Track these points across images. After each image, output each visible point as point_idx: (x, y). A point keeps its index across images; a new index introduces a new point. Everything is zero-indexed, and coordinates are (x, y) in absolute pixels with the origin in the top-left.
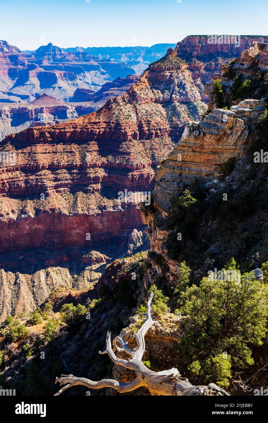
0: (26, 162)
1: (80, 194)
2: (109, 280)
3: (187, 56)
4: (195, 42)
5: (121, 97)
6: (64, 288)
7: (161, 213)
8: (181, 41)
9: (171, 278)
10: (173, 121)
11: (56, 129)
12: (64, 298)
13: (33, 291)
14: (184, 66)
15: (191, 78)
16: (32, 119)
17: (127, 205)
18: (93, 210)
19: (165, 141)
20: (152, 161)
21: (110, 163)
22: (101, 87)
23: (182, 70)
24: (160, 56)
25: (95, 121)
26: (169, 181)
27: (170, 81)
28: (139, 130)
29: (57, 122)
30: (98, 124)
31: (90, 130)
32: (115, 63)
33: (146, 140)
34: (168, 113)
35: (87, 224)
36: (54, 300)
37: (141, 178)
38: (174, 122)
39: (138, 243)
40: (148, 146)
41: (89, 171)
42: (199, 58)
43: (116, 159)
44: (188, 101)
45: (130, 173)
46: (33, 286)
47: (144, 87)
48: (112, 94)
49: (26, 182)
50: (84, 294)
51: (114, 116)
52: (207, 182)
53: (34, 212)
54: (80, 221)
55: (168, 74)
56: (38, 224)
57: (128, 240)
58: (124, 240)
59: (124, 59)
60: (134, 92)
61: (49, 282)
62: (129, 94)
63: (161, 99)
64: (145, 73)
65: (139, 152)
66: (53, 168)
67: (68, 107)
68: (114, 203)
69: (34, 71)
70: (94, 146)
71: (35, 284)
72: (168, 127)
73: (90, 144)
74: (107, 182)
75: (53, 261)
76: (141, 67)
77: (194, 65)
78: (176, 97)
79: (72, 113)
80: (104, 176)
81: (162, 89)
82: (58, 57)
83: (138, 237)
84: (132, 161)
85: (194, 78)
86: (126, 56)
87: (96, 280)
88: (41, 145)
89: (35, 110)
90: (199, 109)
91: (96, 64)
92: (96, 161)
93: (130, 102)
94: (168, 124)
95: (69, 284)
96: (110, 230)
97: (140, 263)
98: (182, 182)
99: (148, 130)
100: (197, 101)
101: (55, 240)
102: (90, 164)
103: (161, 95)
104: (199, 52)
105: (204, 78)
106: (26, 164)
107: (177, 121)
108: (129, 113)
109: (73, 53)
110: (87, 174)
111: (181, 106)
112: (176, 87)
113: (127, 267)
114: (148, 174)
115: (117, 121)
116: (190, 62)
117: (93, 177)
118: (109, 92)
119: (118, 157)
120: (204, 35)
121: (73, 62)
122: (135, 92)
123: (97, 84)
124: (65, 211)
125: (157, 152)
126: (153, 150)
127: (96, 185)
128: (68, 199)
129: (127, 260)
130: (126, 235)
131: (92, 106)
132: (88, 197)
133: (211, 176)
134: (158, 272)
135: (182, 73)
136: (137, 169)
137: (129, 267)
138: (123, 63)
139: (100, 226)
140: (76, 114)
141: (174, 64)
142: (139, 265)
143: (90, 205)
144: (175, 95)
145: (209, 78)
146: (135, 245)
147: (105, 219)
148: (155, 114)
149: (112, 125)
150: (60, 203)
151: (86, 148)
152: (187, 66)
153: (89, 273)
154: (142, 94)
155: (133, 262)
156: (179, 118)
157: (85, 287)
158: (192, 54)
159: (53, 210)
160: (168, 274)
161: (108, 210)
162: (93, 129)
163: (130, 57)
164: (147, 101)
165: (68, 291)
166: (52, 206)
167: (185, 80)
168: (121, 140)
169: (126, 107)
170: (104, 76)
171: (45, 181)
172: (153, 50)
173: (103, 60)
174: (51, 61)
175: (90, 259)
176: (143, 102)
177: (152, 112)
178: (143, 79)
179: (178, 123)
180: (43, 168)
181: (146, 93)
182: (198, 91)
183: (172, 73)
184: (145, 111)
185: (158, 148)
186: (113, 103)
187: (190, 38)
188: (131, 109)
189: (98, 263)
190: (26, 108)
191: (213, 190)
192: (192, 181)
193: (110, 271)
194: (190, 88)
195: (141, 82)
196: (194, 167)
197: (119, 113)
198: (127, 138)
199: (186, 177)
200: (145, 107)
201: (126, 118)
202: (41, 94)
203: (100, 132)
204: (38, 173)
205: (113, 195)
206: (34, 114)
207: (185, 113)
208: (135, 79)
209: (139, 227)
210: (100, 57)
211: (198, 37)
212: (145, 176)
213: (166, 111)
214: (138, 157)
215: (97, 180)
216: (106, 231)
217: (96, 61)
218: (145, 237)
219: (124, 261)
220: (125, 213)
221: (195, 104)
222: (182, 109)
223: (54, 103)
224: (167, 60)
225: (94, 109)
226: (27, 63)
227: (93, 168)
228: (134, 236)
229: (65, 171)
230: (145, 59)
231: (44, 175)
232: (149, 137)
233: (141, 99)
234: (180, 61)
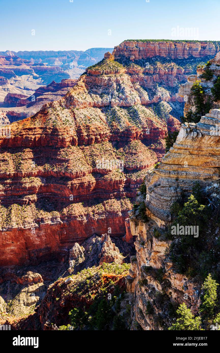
1: (15, 207)
2: (53, 303)
3: (125, 60)
4: (133, 47)
5: (58, 102)
7: (154, 222)
8: (118, 45)
9: (174, 295)
10: (113, 126)
14: (122, 70)
15: (130, 82)
17: (67, 216)
18: (29, 223)
19: (106, 147)
20: (93, 168)
21: (47, 172)
22: (34, 92)
23: (120, 74)
24: (95, 60)
25: (30, 127)
26: (165, 187)
27: (108, 86)
28: (77, 136)
30: (34, 130)
31: (24, 136)
32: (49, 67)
33: (86, 146)
34: (108, 117)
35: (23, 239)
37: (82, 187)
38: (115, 127)
39: (80, 258)
40: (88, 153)
41: (23, 180)
42: (137, 62)
43: (54, 166)
44: (127, 105)
45: (70, 182)
47: (81, 91)
48: (46, 99)
50: (24, 320)
51: (51, 121)
52: (206, 187)
54: (15, 237)
55: (107, 78)
57: (68, 256)
58: (65, 256)
59: (58, 63)
60: (71, 97)
62: (66, 99)
63: (100, 104)
64: (82, 77)
65: (78, 158)
68: (53, 215)
70: (28, 154)
72: (108, 132)
73: (25, 152)
74: (45, 192)
76: (76, 71)
77: (132, 69)
78: (115, 101)
79: (3, 119)
80: (41, 186)
81: (100, 93)
83: (80, 251)
84: (71, 168)
85: (133, 83)
86: (60, 60)
87: (34, 304)
90: (139, 113)
91: (28, 68)
92: (32, 169)
93: (67, 107)
94: (108, 130)
95: (2, 309)
96: (48, 246)
97: (87, 280)
98: (179, 187)
99: (87, 136)
100: (137, 105)
102: (25, 173)
103: (100, 100)
104: (137, 56)
105: (143, 82)
107: (117, 126)
108: (66, 118)
109: (3, 57)
110: (22, 184)
111: (121, 111)
112: (115, 91)
113: (73, 286)
114: (89, 182)
115: (53, 126)
116: (129, 66)
117: (29, 187)
118: (43, 97)
119: (56, 165)
120: (141, 40)
121: (3, 66)
122: (73, 97)
123: (30, 89)
125: (97, 159)
126: (93, 157)
127: (32, 196)
129: (73, 279)
130: (67, 250)
131: (25, 112)
132: (23, 209)
133: (210, 180)
134: (156, 289)
135: (120, 77)
136: (77, 177)
137: (75, 286)
138: (57, 68)
139: (37, 242)
140: (7, 120)
141: (112, 68)
142: (86, 284)
143: (26, 218)
144: (114, 99)
145: (148, 82)
146: (77, 260)
147: (42, 233)
148: (95, 119)
149: (49, 131)
151: (20, 155)
152: (125, 70)
153: (25, 296)
154: (80, 99)
155: (80, 280)
156: (119, 122)
157: (21, 312)
158: (129, 58)
160: (170, 291)
161: (46, 223)
162: (28, 136)
163: (64, 62)
164: (85, 105)
165: (4, 318)
167: (124, 84)
168: (59, 146)
169: (63, 112)
170: (37, 81)
172: (88, 55)
173: (35, 65)
175: (26, 279)
176: (81, 106)
177: (91, 117)
178: (81, 83)
179: (119, 127)
181: (84, 97)
182: (137, 95)
183: (111, 77)
184: (83, 116)
185: (99, 154)
186: (49, 108)
187: (127, 42)
188: (68, 114)
189: (36, 283)
191: (215, 195)
192: (190, 185)
193: (53, 292)
194: (130, 92)
195: (79, 86)
196: (191, 171)
197: (56, 119)
198: (65, 145)
199: (183, 181)
200: (83, 112)
201: (63, 124)
203: (35, 138)
205: (51, 206)
207: (125, 118)
208: (70, 83)
209: (81, 241)
210: (33, 61)
211: (136, 42)
212: (86, 184)
213: (106, 115)
214: (78, 164)
215: (33, 190)
216: (44, 246)
217: (28, 65)
218: (87, 251)
219: (69, 280)
220: (65, 225)
221: (136, 108)
222: (122, 113)
224: (105, 64)
225: (27, 114)
227: (29, 177)
228: (75, 250)
230: (79, 63)
232: (89, 143)
233: (79, 103)
234: (118, 65)
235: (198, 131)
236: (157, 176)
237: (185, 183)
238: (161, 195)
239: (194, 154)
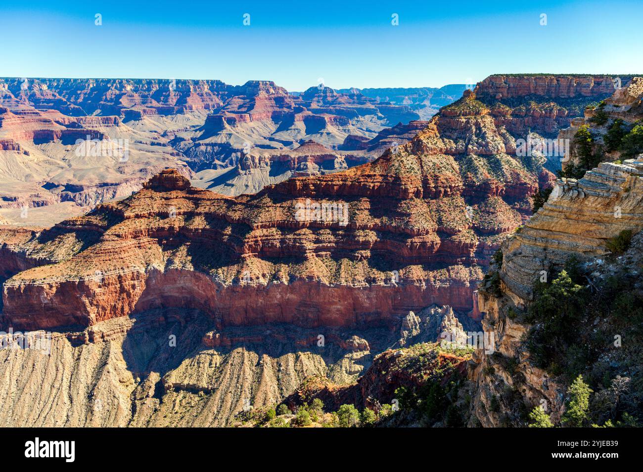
0: (284, 218)
1: (345, 261)
2: (378, 376)
3: (489, 98)
4: (500, 83)
5: (403, 147)
6: (319, 379)
7: (510, 298)
8: (482, 81)
10: (468, 178)
11: (323, 181)
12: (318, 392)
13: (279, 377)
14: (485, 111)
15: (494, 126)
16: (294, 168)
17: (402, 279)
18: (359, 282)
19: (456, 202)
20: (439, 225)
21: (384, 226)
22: (377, 134)
23: (482, 115)
24: (452, 99)
25: (369, 174)
26: (528, 257)
27: (466, 128)
28: (423, 187)
29: (323, 173)
30: (373, 177)
31: (362, 183)
32: (396, 106)
33: (432, 199)
34: (462, 167)
35: (351, 299)
36: (306, 392)
37: (423, 247)
38: (469, 179)
39: (414, 330)
40: (435, 207)
41: (357, 233)
42: (504, 101)
43: (392, 220)
44: (488, 153)
45: (409, 240)
46: (279, 371)
47: (432, 135)
48: (390, 142)
49: (282, 241)
51: (393, 168)
52: (585, 262)
53: (289, 278)
54: (343, 294)
55: (464, 120)
56: (292, 293)
57: (401, 326)
58: (396, 325)
59: (407, 102)
61: (298, 368)
62: (413, 143)
63: (453, 150)
64: (434, 119)
65: (422, 213)
66: (315, 227)
67: (337, 155)
68: (387, 276)
69: (300, 114)
70: (365, 204)
71: (282, 368)
72: (461, 184)
73: (361, 201)
74: (380, 249)
75: (305, 342)
76: (427, 111)
77: (498, 110)
78: (472, 148)
79: (340, 163)
80: (376, 241)
81: (455, 137)
82: (329, 99)
83: (415, 322)
84: (413, 224)
85: (497, 126)
86: (410, 99)
87: (357, 373)
88: (303, 198)
89: (299, 158)
90: (503, 163)
91: (373, 107)
92: (368, 221)
93: (413, 153)
94: (461, 181)
95: (322, 373)
96: (379, 310)
97: (421, 357)
98: (548, 259)
99: (434, 187)
100: (500, 153)
101: (310, 315)
102: (359, 225)
103: (454, 145)
104: (505, 94)
105: (511, 126)
106: (285, 221)
107: (473, 178)
108: (412, 166)
109: (346, 95)
110: (355, 236)
111: (479, 160)
112: (474, 136)
113: (403, 361)
114: (433, 242)
115: (396, 174)
116: (493, 106)
117: (362, 241)
118: (386, 140)
119: (395, 219)
120: (512, 75)
121: (345, 104)
122: (420, 141)
123: (373, 130)
124: (325, 281)
125: (445, 215)
126: (440, 213)
127: (365, 252)
128: (330, 266)
129: (404, 352)
130: (399, 318)
131: (365, 156)
132: (354, 266)
133: (592, 254)
134: (506, 382)
135: (482, 119)
136: (419, 234)
137: (405, 362)
138: (405, 107)
139: (367, 304)
140: (345, 165)
141: (472, 109)
142: (419, 361)
143: (356, 275)
144: (472, 146)
145: (517, 126)
146: (410, 332)
147: (373, 295)
148: (445, 168)
149: (390, 179)
150: (320, 270)
151: (356, 205)
152: (489, 111)
153: (348, 363)
154: (430, 144)
155: (412, 355)
156: (476, 174)
157: (342, 381)
158: (495, 96)
159: (311, 278)
161: (379, 284)
162: (366, 183)
163: (414, 100)
164: (435, 151)
165: (324, 382)
166: (310, 272)
167: (485, 128)
168: (400, 198)
169: (408, 158)
170: (382, 121)
171: (304, 241)
172: (443, 92)
173: (381, 103)
174: (321, 104)
175: (351, 344)
176: (431, 152)
177: (441, 166)
178: (432, 125)
179: (475, 180)
180: (304, 226)
181: (435, 142)
182: (502, 142)
183: (469, 119)
184: (432, 164)
185: (447, 210)
187: (493, 79)
188: (414, 161)
189: (361, 350)
190: (288, 156)
191: (597, 274)
192: (562, 258)
193: (379, 364)
194: (492, 138)
195: (429, 129)
196: (566, 240)
197: (400, 165)
198: (408, 196)
199: (553, 252)
200: (432, 159)
201: (408, 172)
202: (307, 141)
203: (374, 186)
204: (297, 232)
205: (385, 265)
206: (296, 163)
207: (484, 168)
208: (420, 125)
209: (417, 309)
210: (378, 99)
211: (505, 76)
212: (429, 244)
213: (460, 164)
214: (421, 220)
215: (367, 245)
216: (373, 310)
217: (373, 104)
218: (424, 323)
219: (399, 352)
220: (399, 289)
221: (498, 157)
222: (480, 163)
223: (321, 151)
224: (463, 104)
225: (367, 159)
226: (293, 105)
227: (363, 230)
228: (409, 320)
229: (328, 231)
230: (432, 102)
231: (303, 235)
232: (436, 195)
233: (428, 149)
234: (479, 105)
235: (580, 190)
236: (518, 242)
237: (556, 255)
238: (522, 267)
239: (572, 219)
